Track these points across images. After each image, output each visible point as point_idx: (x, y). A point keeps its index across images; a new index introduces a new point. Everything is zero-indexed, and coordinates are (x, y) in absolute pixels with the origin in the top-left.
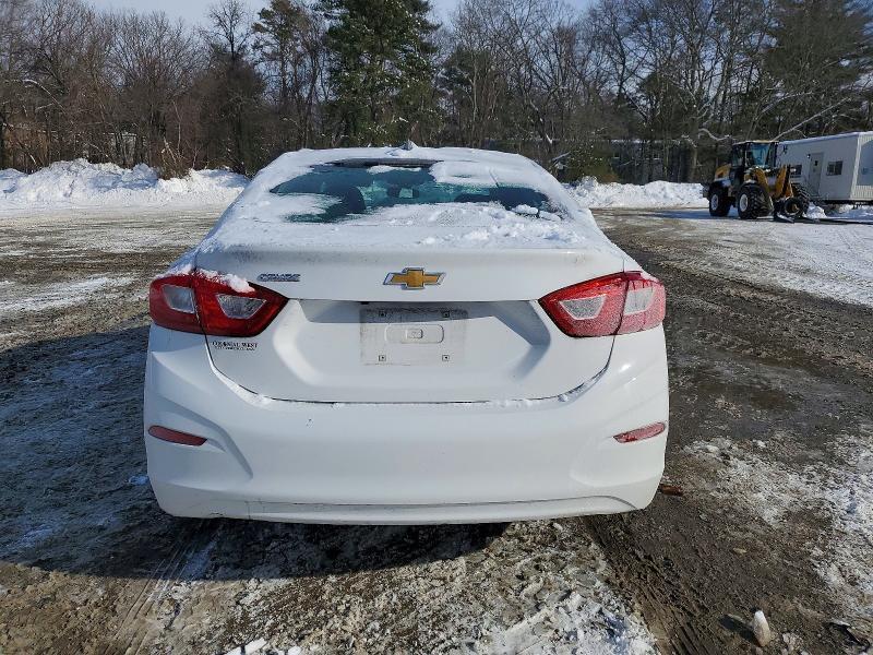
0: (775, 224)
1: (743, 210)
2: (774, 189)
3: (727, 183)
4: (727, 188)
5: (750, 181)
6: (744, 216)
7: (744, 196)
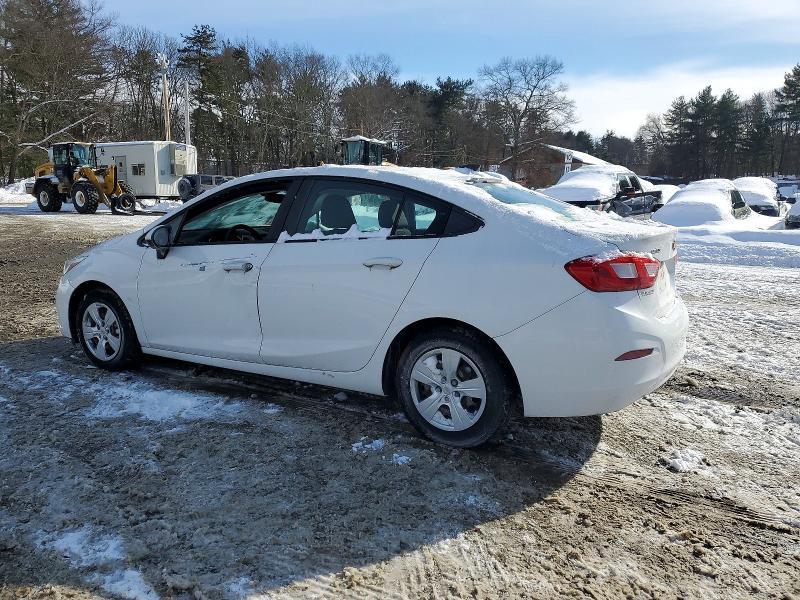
0: (114, 216)
1: (81, 205)
2: (105, 186)
3: (55, 180)
4: (56, 186)
5: (81, 179)
6: (82, 211)
7: (79, 193)
